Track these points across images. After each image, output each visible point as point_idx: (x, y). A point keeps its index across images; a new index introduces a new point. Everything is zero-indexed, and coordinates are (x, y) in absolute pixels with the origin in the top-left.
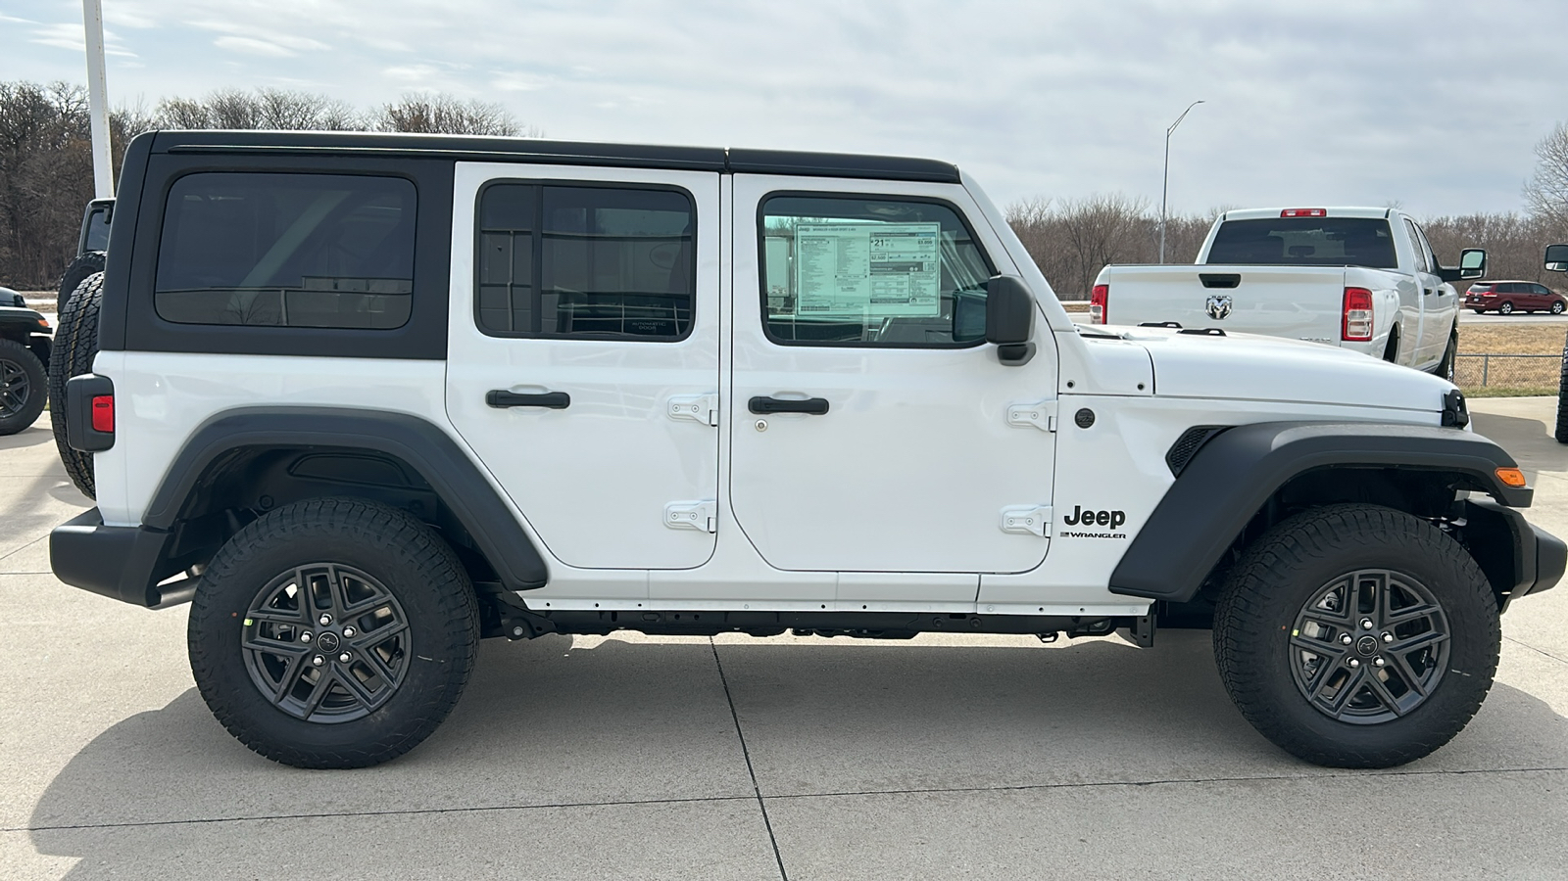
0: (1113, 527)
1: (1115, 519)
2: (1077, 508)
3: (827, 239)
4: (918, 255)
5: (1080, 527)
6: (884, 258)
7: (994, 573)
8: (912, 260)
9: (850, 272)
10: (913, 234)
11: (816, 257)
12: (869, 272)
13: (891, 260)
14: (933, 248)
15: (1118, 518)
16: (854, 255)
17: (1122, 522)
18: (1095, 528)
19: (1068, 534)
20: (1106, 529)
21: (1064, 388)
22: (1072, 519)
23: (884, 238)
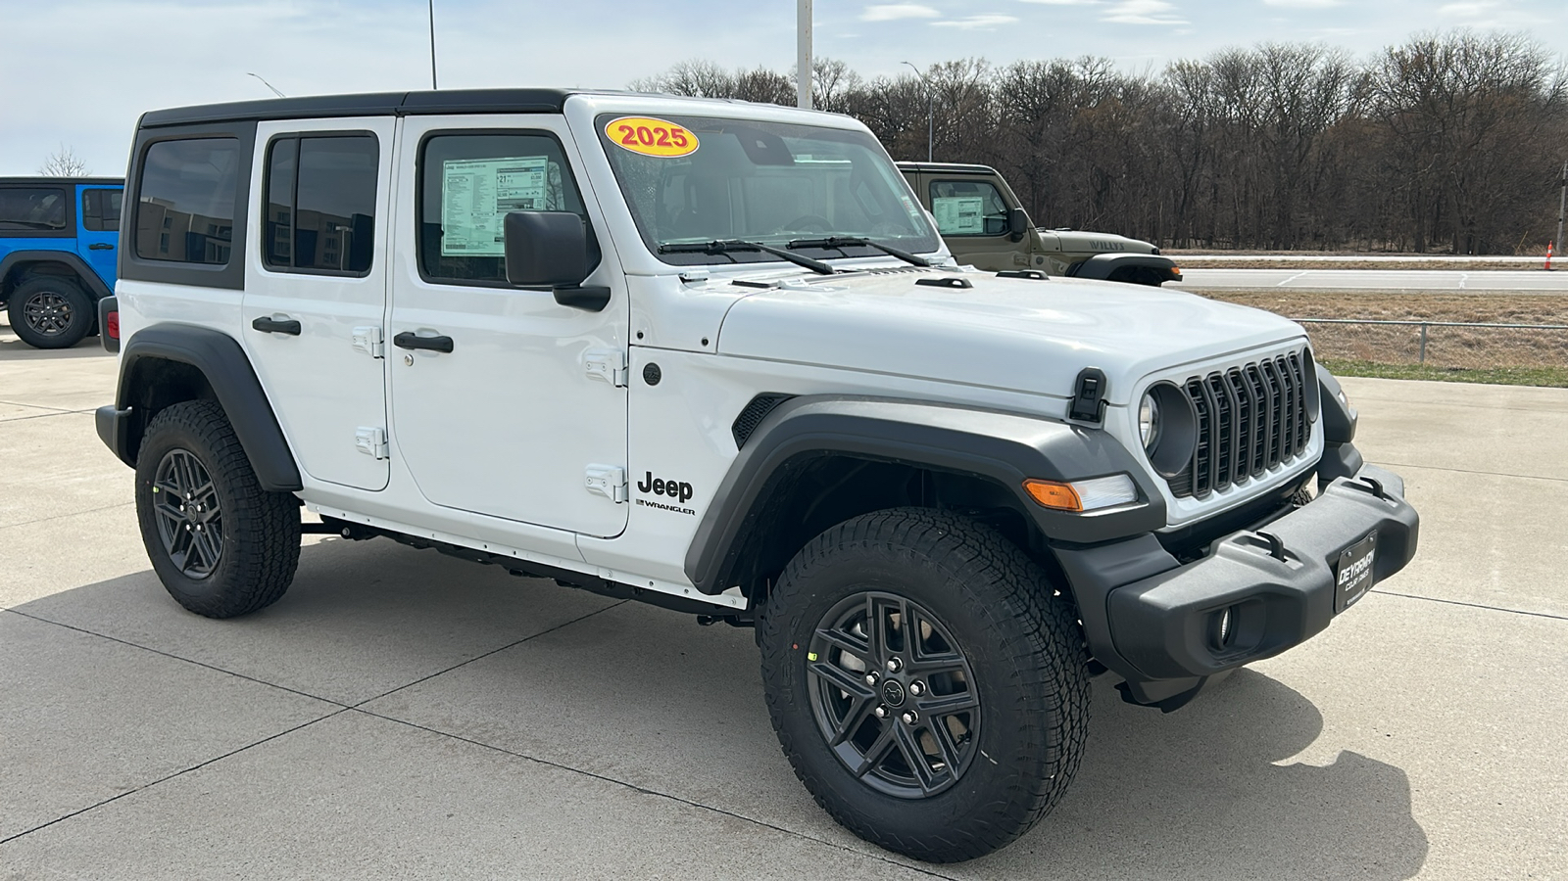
0: (682, 501)
1: (683, 491)
2: (649, 474)
3: (466, 176)
4: (530, 191)
5: (651, 496)
6: (506, 195)
7: (590, 535)
8: (525, 196)
9: (483, 210)
10: (527, 170)
11: (458, 195)
12: (496, 210)
13: (511, 197)
14: (541, 184)
15: (686, 491)
16: (485, 192)
17: (689, 496)
18: (665, 499)
19: (642, 501)
20: (675, 501)
21: (634, 340)
22: (645, 485)
23: (507, 174)
